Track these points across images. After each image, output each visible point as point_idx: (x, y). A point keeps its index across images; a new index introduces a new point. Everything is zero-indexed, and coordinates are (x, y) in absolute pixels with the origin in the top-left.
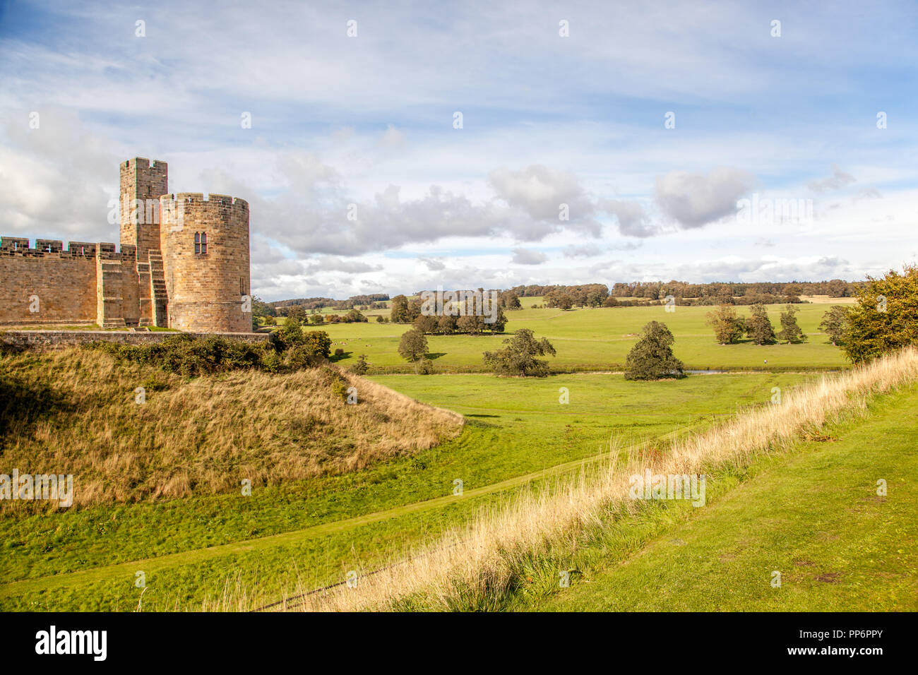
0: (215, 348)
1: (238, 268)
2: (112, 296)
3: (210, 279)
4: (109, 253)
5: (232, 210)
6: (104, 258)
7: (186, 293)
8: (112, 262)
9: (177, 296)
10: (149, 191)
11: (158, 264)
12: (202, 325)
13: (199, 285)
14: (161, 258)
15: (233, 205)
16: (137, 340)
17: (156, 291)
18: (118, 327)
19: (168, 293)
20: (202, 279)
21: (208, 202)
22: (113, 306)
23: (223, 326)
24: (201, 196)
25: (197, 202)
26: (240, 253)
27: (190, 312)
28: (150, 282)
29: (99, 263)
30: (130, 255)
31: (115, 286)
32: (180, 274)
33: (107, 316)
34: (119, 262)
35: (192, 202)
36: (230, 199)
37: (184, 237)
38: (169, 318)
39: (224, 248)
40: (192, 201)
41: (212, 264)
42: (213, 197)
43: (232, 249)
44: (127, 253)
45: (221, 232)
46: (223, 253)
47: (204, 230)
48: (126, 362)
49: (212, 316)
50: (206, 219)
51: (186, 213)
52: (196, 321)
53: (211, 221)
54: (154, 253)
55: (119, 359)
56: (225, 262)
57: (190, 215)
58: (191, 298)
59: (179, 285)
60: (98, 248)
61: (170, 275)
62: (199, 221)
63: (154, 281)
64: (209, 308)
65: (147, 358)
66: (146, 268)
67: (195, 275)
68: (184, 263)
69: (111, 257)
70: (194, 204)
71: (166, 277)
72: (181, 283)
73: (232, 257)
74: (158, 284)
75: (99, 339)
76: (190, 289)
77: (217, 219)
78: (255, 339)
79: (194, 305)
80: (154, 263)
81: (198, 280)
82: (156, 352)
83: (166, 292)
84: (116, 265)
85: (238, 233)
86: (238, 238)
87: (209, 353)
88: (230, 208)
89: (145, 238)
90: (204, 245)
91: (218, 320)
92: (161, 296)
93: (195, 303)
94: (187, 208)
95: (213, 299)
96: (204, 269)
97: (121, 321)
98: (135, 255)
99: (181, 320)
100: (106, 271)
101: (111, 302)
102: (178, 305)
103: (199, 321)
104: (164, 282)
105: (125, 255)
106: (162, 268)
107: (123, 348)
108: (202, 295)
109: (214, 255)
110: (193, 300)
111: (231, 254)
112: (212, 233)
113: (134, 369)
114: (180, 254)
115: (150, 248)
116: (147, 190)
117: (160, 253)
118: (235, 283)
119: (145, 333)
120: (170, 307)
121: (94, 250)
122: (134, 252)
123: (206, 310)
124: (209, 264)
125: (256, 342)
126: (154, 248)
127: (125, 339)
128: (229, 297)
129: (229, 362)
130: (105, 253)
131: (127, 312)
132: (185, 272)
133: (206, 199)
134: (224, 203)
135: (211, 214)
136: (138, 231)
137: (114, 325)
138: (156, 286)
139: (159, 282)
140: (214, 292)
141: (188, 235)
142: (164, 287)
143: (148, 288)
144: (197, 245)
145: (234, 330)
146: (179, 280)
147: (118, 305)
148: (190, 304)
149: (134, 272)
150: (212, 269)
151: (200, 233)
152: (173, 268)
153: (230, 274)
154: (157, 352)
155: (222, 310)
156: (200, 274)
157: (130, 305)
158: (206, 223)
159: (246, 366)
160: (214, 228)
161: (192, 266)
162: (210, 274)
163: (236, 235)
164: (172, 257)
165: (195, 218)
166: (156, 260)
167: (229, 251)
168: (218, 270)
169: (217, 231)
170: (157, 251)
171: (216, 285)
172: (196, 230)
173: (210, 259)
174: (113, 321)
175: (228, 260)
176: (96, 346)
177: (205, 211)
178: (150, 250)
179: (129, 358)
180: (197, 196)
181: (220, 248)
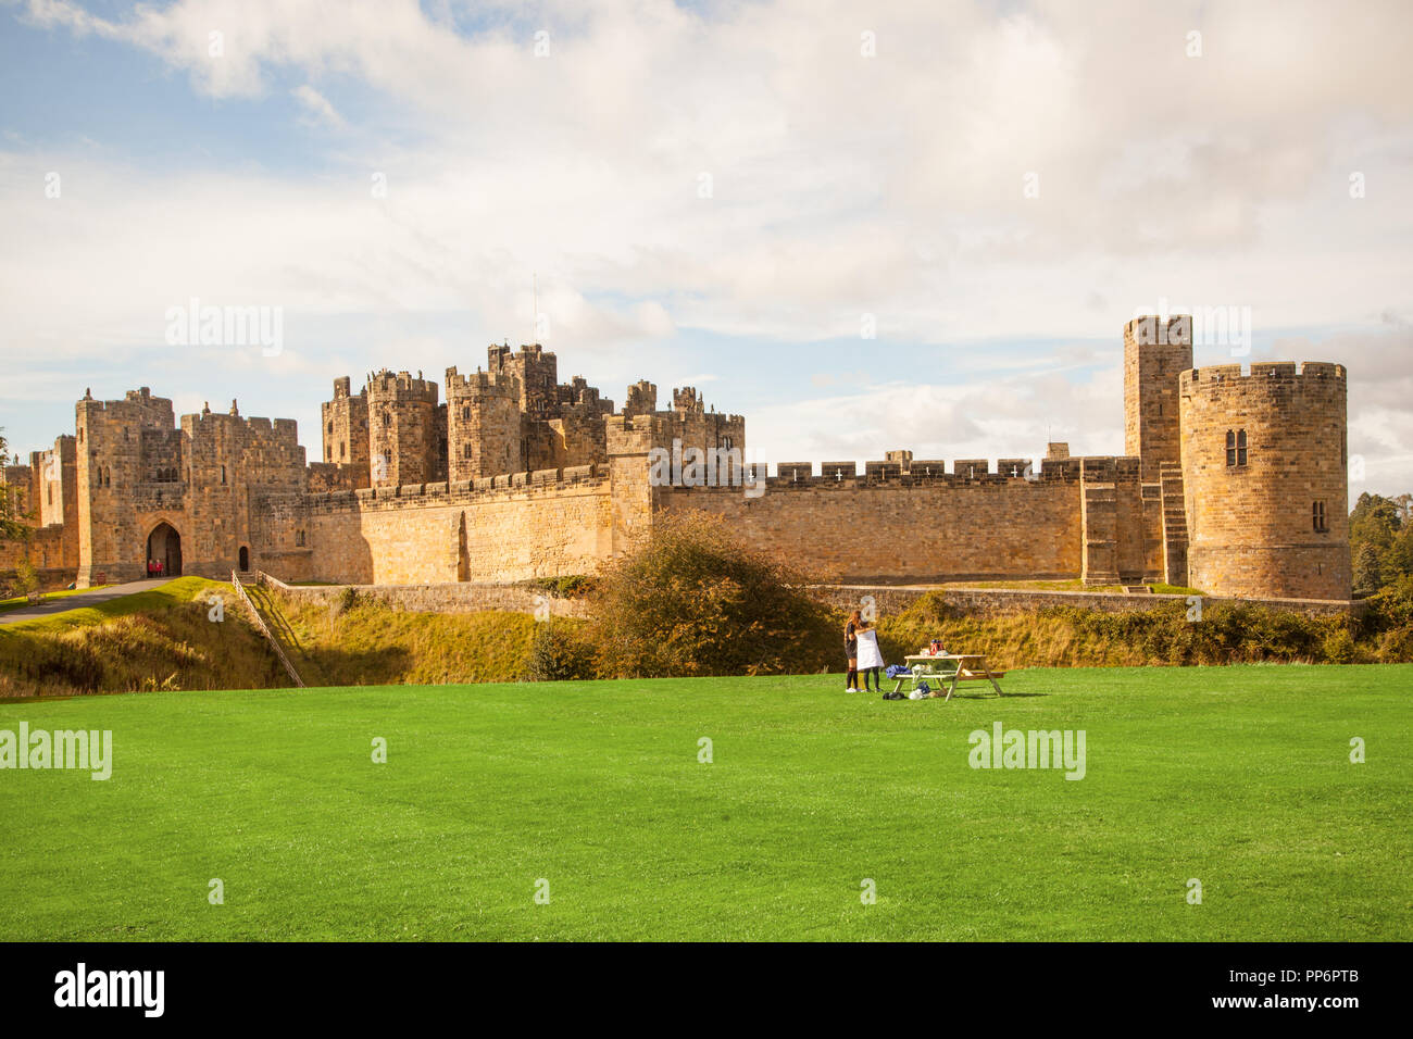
0: (1232, 622)
1: (1308, 485)
2: (1100, 537)
3: (1252, 508)
4: (1096, 473)
5: (1295, 385)
6: (1089, 481)
7: (1212, 531)
8: (1101, 486)
9: (1200, 535)
10: (1162, 368)
11: (1176, 484)
12: (1237, 584)
13: (1233, 517)
14: (1180, 474)
15: (1298, 377)
16: (1117, 605)
17: (1168, 529)
18: (1109, 584)
19: (1189, 531)
20: (1239, 508)
21: (1248, 378)
22: (1102, 554)
23: (1274, 586)
24: (1237, 369)
25: (1229, 379)
26: (1312, 459)
27: (1218, 562)
28: (1160, 513)
29: (1084, 487)
30: (1130, 473)
31: (1104, 522)
32: (1203, 501)
33: (1091, 567)
34: (1111, 486)
35: (1225, 378)
36: (1292, 367)
37: (1210, 439)
38: (1189, 572)
39: (1279, 454)
40: (1222, 379)
41: (1254, 481)
42: (1257, 369)
43: (1295, 454)
44: (1125, 469)
45: (1272, 426)
46: (1277, 461)
47: (1241, 426)
48: (1092, 637)
49: (1254, 569)
50: (1244, 407)
51: (1212, 400)
52: (1227, 577)
53: (1254, 410)
54: (1169, 467)
55: (1085, 632)
56: (1281, 477)
57: (1218, 403)
58: (1220, 539)
59: (1202, 519)
60: (1082, 466)
61: (1190, 502)
62: (1232, 412)
63: (1167, 513)
64: (1249, 556)
65: (1122, 632)
66: (1156, 491)
67: (1227, 501)
68: (1210, 483)
69: (1099, 479)
70: (1226, 383)
71: (1187, 506)
72: (1204, 515)
73: (1294, 468)
74: (1173, 517)
75: (1062, 603)
76: (1218, 525)
77: (1265, 405)
78: (1322, 611)
79: (1224, 552)
80: (1167, 483)
81: (1232, 509)
82: (1137, 624)
83: (1185, 529)
84: (1107, 490)
85: (1309, 425)
86: (1307, 433)
87: (1217, 630)
88: (1292, 382)
89: (1154, 443)
90: (1242, 451)
91: (1266, 576)
92: (1177, 536)
93: (1226, 548)
94: (1213, 392)
95: (1258, 541)
96: (1245, 491)
97: (1113, 575)
98: (1137, 473)
99: (1204, 575)
100: (1091, 500)
101: (1098, 546)
102: (1200, 551)
103: (1232, 577)
104: (1184, 513)
105: (1123, 473)
106: (1182, 491)
107: (1092, 617)
108: (1238, 534)
109: (1258, 466)
110: (1223, 543)
111: (1292, 463)
112: (1256, 430)
113: (1098, 648)
114: (1204, 468)
115: (1162, 459)
116: (1157, 367)
117: (1179, 466)
118: (1301, 511)
119: (1141, 595)
120: (1190, 552)
121: (1078, 469)
122: (1137, 468)
123: (1244, 559)
124: (1250, 483)
125: (1323, 615)
126: (1170, 459)
127: (1099, 603)
128: (1287, 538)
129: (1252, 646)
130: (1090, 472)
131: (1125, 561)
132: (1211, 497)
133: (1246, 373)
134: (1278, 376)
135: (1253, 398)
136: (1142, 434)
137: (1103, 582)
138: (1169, 521)
139: (1175, 513)
140: (1258, 530)
141: (1215, 436)
142: (1184, 521)
143: (1159, 524)
144: (1230, 453)
145: (1295, 593)
146: (1202, 510)
147: (1109, 550)
148: (1218, 549)
149: (1136, 499)
150: (1255, 490)
151: (1235, 431)
152: (1194, 490)
153: (1289, 498)
154: (1139, 624)
155: (1273, 559)
156: (1235, 499)
157: (1130, 550)
158: (1244, 415)
159: (1284, 654)
160: (1259, 422)
161: (1222, 487)
162: (1253, 499)
163: (1303, 429)
164: (1193, 473)
165: (1227, 407)
166: (1170, 479)
167: (1288, 457)
168: (1266, 492)
169: (1265, 425)
170: (1175, 462)
171: (1263, 517)
172: (1229, 427)
173: (1251, 475)
174: (1100, 575)
175: (1286, 474)
176: (1056, 613)
177: (1244, 394)
178: (1162, 463)
179: (1099, 632)
180: (1229, 370)
181: (1271, 453)
